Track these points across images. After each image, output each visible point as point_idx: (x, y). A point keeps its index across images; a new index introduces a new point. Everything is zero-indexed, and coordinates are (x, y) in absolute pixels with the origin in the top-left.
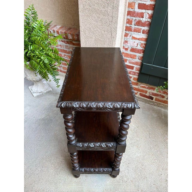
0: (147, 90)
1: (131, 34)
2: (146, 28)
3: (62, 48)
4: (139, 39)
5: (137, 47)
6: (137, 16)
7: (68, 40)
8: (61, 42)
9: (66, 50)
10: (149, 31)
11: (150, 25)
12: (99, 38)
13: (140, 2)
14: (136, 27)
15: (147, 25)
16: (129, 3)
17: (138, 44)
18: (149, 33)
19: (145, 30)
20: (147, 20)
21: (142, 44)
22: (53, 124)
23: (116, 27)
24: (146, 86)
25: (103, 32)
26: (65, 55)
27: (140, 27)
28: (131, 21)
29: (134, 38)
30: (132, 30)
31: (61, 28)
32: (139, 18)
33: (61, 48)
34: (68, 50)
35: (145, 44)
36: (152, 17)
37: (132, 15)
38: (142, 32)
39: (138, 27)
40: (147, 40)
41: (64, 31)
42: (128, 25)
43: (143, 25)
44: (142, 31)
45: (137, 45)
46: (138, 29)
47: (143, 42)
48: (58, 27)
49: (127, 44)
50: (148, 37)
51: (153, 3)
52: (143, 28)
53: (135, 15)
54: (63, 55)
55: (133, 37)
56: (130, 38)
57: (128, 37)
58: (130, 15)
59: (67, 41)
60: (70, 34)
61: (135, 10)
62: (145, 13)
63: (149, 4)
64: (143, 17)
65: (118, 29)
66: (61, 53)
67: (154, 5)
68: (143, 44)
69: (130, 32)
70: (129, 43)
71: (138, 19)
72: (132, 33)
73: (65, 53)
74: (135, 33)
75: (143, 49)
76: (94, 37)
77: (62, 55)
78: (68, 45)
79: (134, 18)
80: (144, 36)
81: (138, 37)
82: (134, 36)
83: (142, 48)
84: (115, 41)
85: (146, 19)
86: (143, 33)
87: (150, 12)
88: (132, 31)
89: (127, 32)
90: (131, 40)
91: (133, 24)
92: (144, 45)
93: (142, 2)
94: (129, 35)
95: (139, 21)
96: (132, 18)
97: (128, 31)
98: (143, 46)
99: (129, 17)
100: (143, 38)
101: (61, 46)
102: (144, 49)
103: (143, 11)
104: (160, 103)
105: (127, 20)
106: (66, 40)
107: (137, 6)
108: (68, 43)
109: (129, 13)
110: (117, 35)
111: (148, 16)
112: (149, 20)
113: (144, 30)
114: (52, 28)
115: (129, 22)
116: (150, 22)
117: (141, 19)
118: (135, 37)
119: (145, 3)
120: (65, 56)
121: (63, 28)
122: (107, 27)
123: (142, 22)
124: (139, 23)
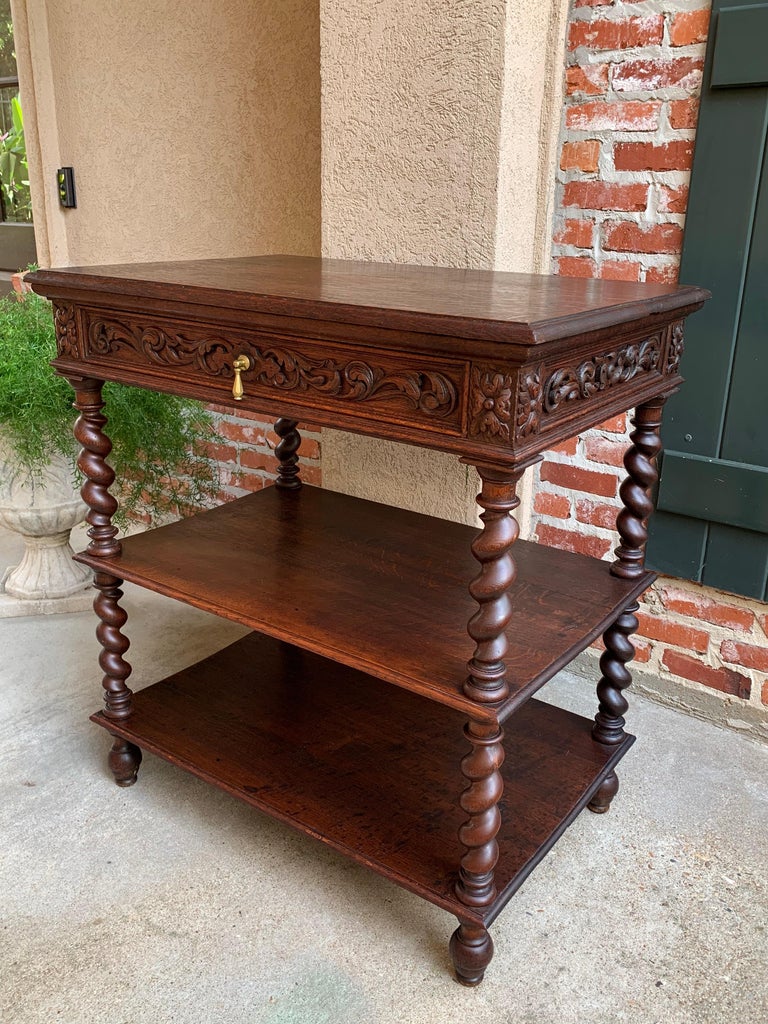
0: (706, 627)
2: (664, 261)
6: (613, 205)
10: (679, 271)
11: (682, 240)
13: (625, 138)
14: (613, 255)
15: (669, 244)
16: (566, 146)
18: (679, 281)
19: (660, 270)
20: (662, 219)
23: (491, 235)
24: (698, 603)
26: (258, 432)
27: (633, 257)
28: (588, 232)
30: (595, 275)
32: (624, 215)
36: (686, 202)
37: (591, 198)
39: (622, 257)
42: (572, 251)
43: (647, 243)
44: (643, 276)
46: (623, 265)
51: (686, 134)
52: (648, 261)
53: (601, 199)
54: (251, 432)
58: (579, 202)
61: (603, 176)
62: (651, 186)
63: (667, 141)
64: (645, 207)
67: (693, 145)
71: (618, 216)
77: (245, 431)
79: (600, 216)
85: (657, 214)
87: (677, 179)
91: (596, 243)
93: (634, 138)
95: (623, 225)
96: (589, 213)
99: (574, 212)
103: (643, 177)
105: (567, 225)
107: (608, 157)
109: (573, 194)
111: (665, 199)
112: (676, 218)
113: (654, 268)
115: (576, 234)
116: (681, 225)
117: (636, 216)
119: (644, 138)
120: (261, 439)
122: (448, 239)
123: (639, 232)
124: (625, 239)
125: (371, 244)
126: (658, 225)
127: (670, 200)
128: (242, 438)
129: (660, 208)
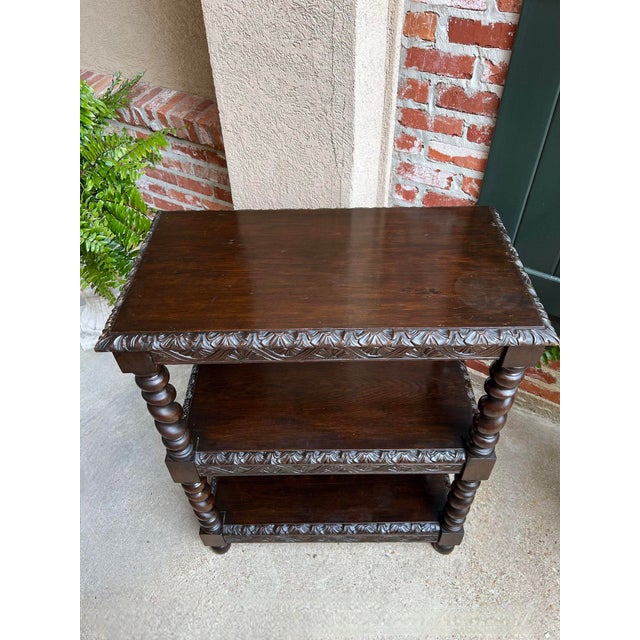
1: (425, 138)
2: (482, 121)
3: (184, 174)
4: (454, 161)
5: (447, 188)
6: (445, 72)
7: (200, 148)
8: (179, 152)
9: (198, 182)
10: (493, 130)
11: (498, 107)
12: (291, 161)
13: (458, 14)
14: (444, 112)
15: (486, 109)
16: (409, 15)
17: (451, 179)
18: (493, 138)
19: (479, 128)
20: (483, 88)
21: (466, 181)
22: (131, 463)
23: (351, 125)
25: (302, 138)
26: (195, 199)
27: (459, 115)
28: (425, 91)
29: (435, 155)
30: (429, 125)
31: (173, 100)
32: (454, 80)
33: (181, 174)
34: (204, 182)
35: (477, 181)
36: (504, 76)
37: (428, 64)
38: (465, 135)
39: (450, 113)
40: (485, 166)
41: (182, 115)
42: (411, 104)
43: (470, 106)
44: (465, 130)
45: (450, 184)
46: (450, 120)
47: (473, 174)
48: (167, 95)
49: (408, 175)
50: (490, 153)
51: (508, 18)
52: (470, 119)
53: (436, 65)
54: (191, 198)
55: (430, 149)
56: (422, 153)
57: (414, 150)
58: (418, 65)
59: (197, 151)
60: (204, 126)
61: (438, 46)
62: (477, 59)
63: (494, 21)
64: (470, 77)
65: (358, 132)
66: (184, 191)
67: (515, 28)
68: (470, 179)
69: (420, 131)
70: (416, 171)
71: (449, 81)
72: (430, 135)
73: (196, 190)
74: (440, 135)
75: (472, 198)
76: (272, 156)
77: (186, 197)
78: (201, 163)
79: (435, 79)
80: (476, 151)
81: (451, 152)
82: (436, 146)
83: (467, 197)
84: (348, 176)
85: (480, 83)
86: (471, 137)
87: (498, 55)
88: (426, 128)
89: (410, 131)
90: (425, 163)
91: (430, 100)
92: (475, 186)
93: (466, 15)
94: (417, 144)
95: (453, 89)
96: (426, 75)
97: (413, 127)
98: (472, 189)
99: (413, 73)
100: (470, 157)
101: (178, 164)
102: (475, 200)
103: (471, 50)
104: (538, 398)
105: (408, 83)
106: (194, 147)
107: (442, 30)
108: (200, 155)
109: (413, 57)
110: (357, 153)
111: (487, 72)
112: (494, 88)
113: (475, 126)
114: (145, 99)
115: (415, 91)
116: (499, 95)
117: (463, 82)
118: (442, 150)
119: (474, 16)
121: (182, 103)
122: (317, 122)
123: (465, 96)
124: (454, 100)
125: (256, 115)
126: (480, 94)
127: (491, 73)
128: (186, 201)
129: (484, 79)
